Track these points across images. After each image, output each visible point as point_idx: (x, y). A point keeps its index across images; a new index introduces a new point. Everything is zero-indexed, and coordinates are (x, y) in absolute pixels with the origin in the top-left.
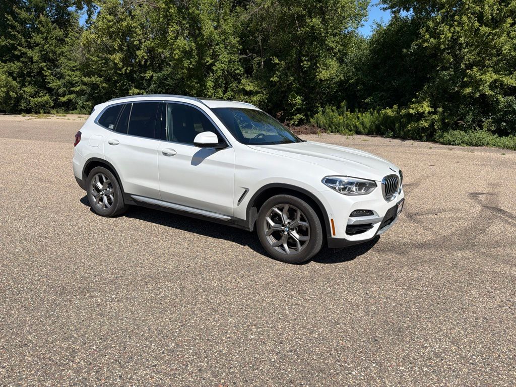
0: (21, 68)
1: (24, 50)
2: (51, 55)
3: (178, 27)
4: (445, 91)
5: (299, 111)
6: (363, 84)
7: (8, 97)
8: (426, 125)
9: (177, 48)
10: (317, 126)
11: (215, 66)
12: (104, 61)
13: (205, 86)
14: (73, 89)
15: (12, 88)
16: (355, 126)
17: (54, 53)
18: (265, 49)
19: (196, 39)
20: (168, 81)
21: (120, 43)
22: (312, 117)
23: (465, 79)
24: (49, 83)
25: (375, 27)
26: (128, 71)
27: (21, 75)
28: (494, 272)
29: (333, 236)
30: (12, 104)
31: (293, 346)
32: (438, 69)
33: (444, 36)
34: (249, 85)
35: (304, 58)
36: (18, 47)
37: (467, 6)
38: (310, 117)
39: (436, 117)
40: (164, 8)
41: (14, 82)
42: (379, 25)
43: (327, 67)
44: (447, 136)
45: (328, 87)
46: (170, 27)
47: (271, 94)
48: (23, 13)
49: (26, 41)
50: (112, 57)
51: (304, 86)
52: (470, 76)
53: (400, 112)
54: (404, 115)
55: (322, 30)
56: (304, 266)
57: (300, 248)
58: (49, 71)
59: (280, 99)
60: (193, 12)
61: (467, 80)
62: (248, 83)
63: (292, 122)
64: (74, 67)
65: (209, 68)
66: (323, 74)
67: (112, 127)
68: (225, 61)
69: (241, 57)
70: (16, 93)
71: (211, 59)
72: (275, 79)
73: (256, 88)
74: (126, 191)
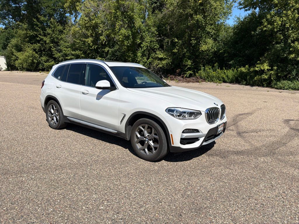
0: (40, 47)
1: (42, 37)
2: (56, 40)
3: (121, 23)
4: (278, 57)
5: (189, 69)
6: (228, 53)
7: (33, 62)
8: (266, 77)
9: (121, 35)
10: (200, 78)
11: (142, 44)
12: (83, 42)
13: (137, 56)
14: (66, 58)
15: (35, 58)
16: (223, 78)
17: (57, 38)
18: (171, 34)
19: (132, 29)
20: (117, 53)
21: (92, 32)
22: (197, 73)
23: (291, 49)
24: (54, 55)
25: (236, 19)
26: (95, 48)
27: (40, 50)
28: (281, 172)
29: (172, 145)
30: (35, 66)
31: (125, 216)
32: (274, 43)
33: (276, 23)
34: (161, 54)
35: (192, 39)
36: (39, 35)
37: (291, 5)
38: (196, 73)
39: (272, 72)
40: (114, 13)
41: (36, 54)
42: (238, 18)
43: (206, 43)
44: (280, 84)
45: (207, 55)
46: (117, 23)
47: (174, 60)
48: (42, 17)
49: (43, 33)
50: (87, 40)
51: (193, 55)
52: (293, 47)
53: (250, 69)
54: (253, 71)
55: (203, 22)
56: (157, 163)
57: (154, 152)
58: (55, 48)
59: (179, 62)
60: (130, 14)
61: (292, 50)
62: (160, 53)
63: (185, 75)
64: (68, 46)
65: (139, 45)
66: (204, 47)
67: (59, 78)
68: (148, 41)
69: (158, 39)
70: (37, 61)
71: (140, 40)
72: (175, 51)
73: (165, 56)
74: (64, 115)
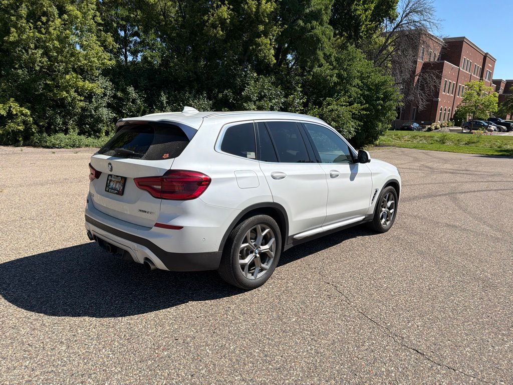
8: (21, 128)
44: (51, 140)
57: (391, 218)
67: (253, 154)
74: (290, 234)
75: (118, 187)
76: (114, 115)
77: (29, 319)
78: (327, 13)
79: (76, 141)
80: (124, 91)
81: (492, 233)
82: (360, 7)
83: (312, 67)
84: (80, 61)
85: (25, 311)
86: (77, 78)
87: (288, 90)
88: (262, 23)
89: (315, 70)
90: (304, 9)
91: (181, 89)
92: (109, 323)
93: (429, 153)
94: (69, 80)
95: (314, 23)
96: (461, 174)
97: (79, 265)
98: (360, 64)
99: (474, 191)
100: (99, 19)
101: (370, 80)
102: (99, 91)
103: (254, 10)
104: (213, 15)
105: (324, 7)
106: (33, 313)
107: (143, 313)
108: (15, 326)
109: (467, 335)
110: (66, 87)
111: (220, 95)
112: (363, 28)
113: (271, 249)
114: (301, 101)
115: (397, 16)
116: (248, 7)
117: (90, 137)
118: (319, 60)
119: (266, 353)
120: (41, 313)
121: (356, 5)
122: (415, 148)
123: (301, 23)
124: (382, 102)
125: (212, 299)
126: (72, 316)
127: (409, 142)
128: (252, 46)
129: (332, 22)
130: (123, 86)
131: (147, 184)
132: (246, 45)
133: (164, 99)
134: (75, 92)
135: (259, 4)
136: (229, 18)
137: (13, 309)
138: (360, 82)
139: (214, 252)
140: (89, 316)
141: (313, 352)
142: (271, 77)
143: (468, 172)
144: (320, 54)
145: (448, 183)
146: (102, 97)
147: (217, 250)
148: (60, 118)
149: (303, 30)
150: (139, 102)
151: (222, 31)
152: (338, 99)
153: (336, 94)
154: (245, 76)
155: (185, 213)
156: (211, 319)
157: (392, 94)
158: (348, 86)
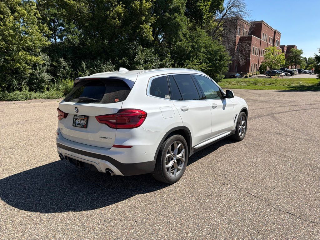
67: (168, 96)
74: (192, 146)
75: (83, 122)
76: (52, 77)
77: (30, 217)
78: (183, 8)
79: (28, 95)
80: (57, 61)
81: (304, 136)
82: (202, 4)
83: (176, 42)
84: (28, 43)
85: (26, 212)
86: (26, 54)
87: (162, 57)
88: (144, 15)
89: (177, 44)
90: (169, 6)
91: (94, 58)
92: (87, 215)
93: (249, 91)
94: (21, 55)
95: (176, 14)
96: (272, 102)
97: (53, 177)
98: (205, 39)
99: (283, 112)
100: (39, 15)
101: (211, 48)
102: (42, 62)
103: (139, 7)
104: (112, 11)
105: (181, 4)
106: (32, 213)
107: (108, 205)
108: (22, 223)
109: (315, 200)
110: (19, 60)
111: (120, 61)
112: (205, 17)
113: (182, 156)
114: (171, 63)
115: (224, 9)
116: (135, 6)
117: (37, 92)
118: (180, 38)
119: (198, 225)
120: (37, 212)
121: (200, 3)
122: (239, 88)
123: (168, 14)
124: (219, 62)
125: (150, 192)
126: (60, 212)
127: (236, 85)
128: (138, 30)
129: (186, 14)
130: (56, 58)
131: (104, 119)
132: (134, 30)
133: (84, 65)
134: (25, 63)
135: (142, 3)
136: (123, 13)
137: (16, 211)
138: (205, 50)
139: (151, 161)
140: (72, 211)
141: (227, 220)
142: (151, 49)
143: (275, 101)
144: (180, 33)
145: (266, 108)
146: (43, 66)
147: (153, 160)
148: (16, 81)
149: (169, 19)
150: (67, 68)
151: (120, 21)
152: (193, 61)
153: (191, 58)
154: (135, 48)
155: (132, 137)
156: (154, 205)
157: (225, 56)
158: (198, 53)
